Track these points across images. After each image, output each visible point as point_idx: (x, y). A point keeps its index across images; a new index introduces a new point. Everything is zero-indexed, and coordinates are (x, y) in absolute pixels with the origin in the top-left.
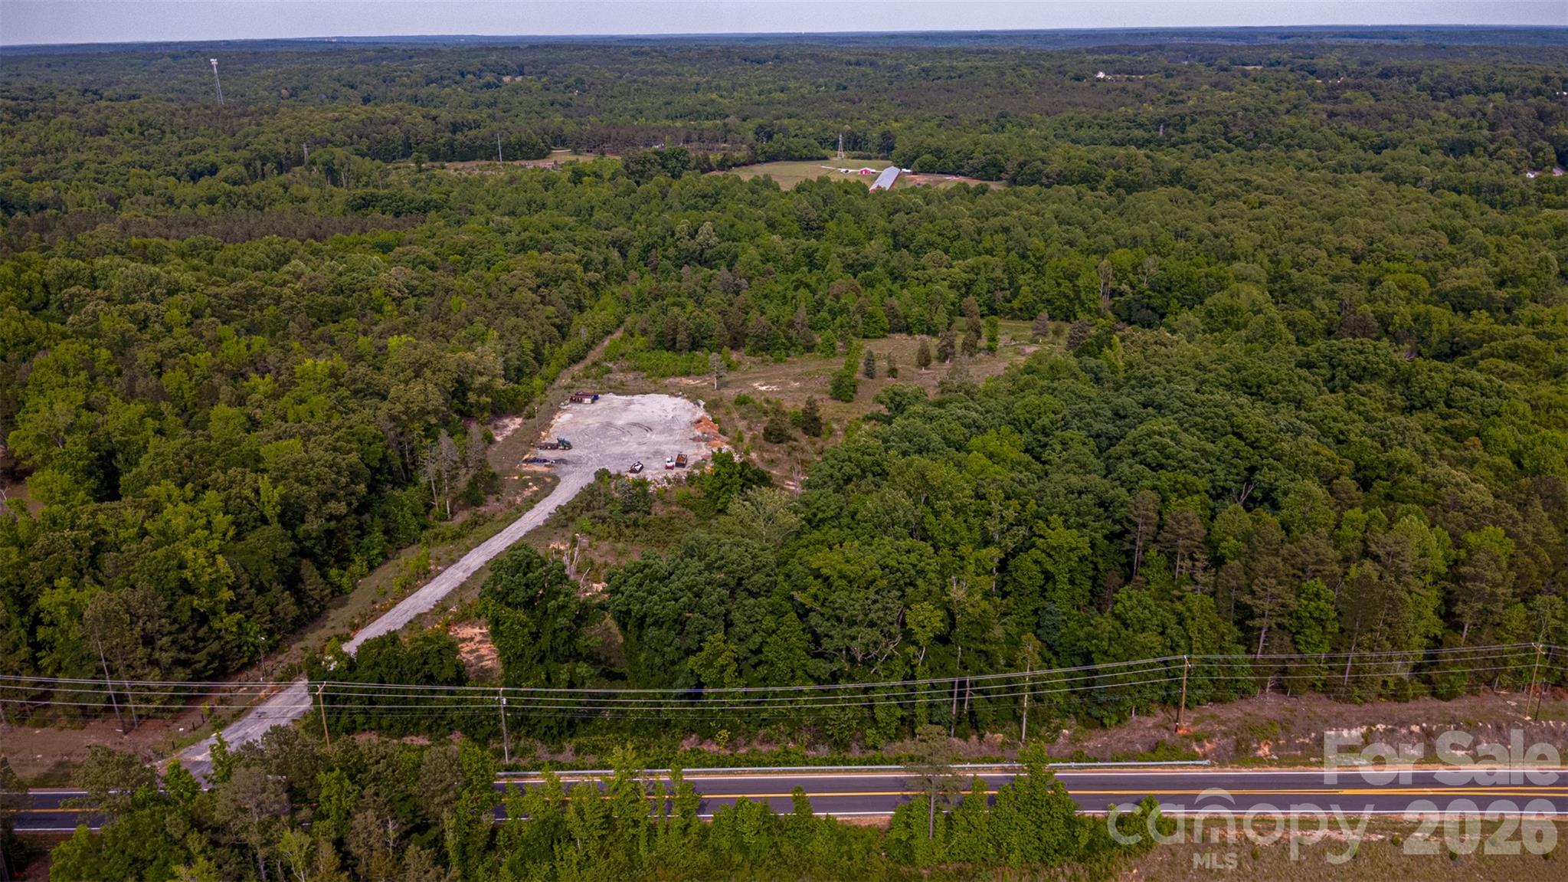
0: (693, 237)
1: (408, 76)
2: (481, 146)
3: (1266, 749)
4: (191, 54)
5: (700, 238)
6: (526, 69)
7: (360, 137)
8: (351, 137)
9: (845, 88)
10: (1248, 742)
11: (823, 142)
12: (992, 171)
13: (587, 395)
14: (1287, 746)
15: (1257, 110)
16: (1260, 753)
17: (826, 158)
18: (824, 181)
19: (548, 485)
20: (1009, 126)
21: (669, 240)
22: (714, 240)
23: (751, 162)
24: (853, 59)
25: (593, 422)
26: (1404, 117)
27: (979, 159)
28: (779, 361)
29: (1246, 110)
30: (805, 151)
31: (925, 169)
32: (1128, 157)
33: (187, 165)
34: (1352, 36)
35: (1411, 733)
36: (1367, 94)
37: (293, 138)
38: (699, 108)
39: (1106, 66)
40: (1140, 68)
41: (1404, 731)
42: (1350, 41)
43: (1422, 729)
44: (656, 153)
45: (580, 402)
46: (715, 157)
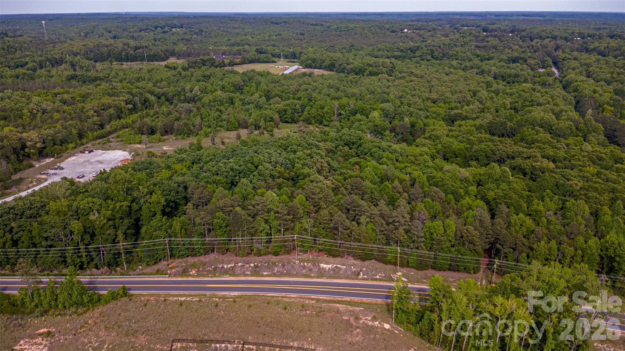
0: (191, 92)
1: (133, 28)
2: (139, 56)
3: (194, 272)
4: (58, 18)
5: (193, 92)
6: (184, 26)
7: (91, 52)
8: (87, 52)
9: (304, 34)
10: (188, 269)
11: (273, 56)
12: (332, 67)
13: (87, 151)
14: (202, 271)
15: (449, 45)
16: (191, 273)
17: (275, 62)
18: (253, 71)
19: (40, 182)
20: (353, 50)
21: (182, 93)
22: (199, 93)
23: (243, 63)
24: (314, 23)
25: (82, 160)
26: (502, 48)
27: (328, 62)
28: (183, 138)
29: (445, 45)
30: (265, 59)
31: (307, 67)
32: (384, 62)
33: (15, 63)
34: (524, 15)
35: (250, 266)
36: (497, 39)
37: (65, 52)
38: (240, 42)
39: (410, 27)
40: (423, 28)
41: (247, 266)
42: (522, 18)
43: (255, 265)
44: (201, 59)
45: (84, 153)
46: (227, 61)
